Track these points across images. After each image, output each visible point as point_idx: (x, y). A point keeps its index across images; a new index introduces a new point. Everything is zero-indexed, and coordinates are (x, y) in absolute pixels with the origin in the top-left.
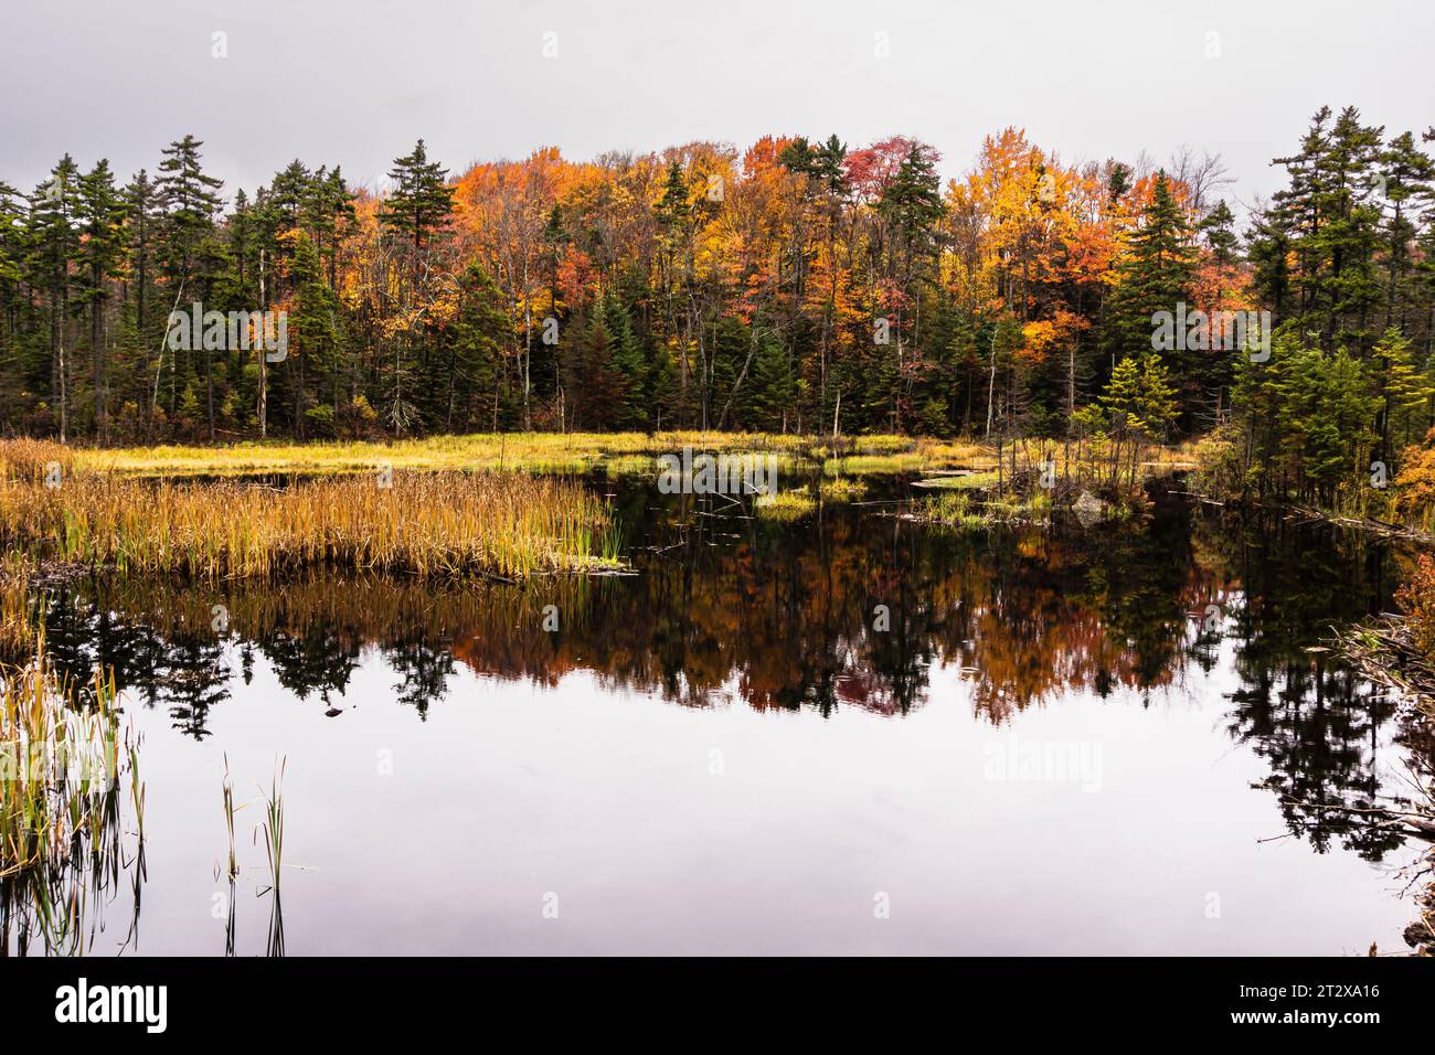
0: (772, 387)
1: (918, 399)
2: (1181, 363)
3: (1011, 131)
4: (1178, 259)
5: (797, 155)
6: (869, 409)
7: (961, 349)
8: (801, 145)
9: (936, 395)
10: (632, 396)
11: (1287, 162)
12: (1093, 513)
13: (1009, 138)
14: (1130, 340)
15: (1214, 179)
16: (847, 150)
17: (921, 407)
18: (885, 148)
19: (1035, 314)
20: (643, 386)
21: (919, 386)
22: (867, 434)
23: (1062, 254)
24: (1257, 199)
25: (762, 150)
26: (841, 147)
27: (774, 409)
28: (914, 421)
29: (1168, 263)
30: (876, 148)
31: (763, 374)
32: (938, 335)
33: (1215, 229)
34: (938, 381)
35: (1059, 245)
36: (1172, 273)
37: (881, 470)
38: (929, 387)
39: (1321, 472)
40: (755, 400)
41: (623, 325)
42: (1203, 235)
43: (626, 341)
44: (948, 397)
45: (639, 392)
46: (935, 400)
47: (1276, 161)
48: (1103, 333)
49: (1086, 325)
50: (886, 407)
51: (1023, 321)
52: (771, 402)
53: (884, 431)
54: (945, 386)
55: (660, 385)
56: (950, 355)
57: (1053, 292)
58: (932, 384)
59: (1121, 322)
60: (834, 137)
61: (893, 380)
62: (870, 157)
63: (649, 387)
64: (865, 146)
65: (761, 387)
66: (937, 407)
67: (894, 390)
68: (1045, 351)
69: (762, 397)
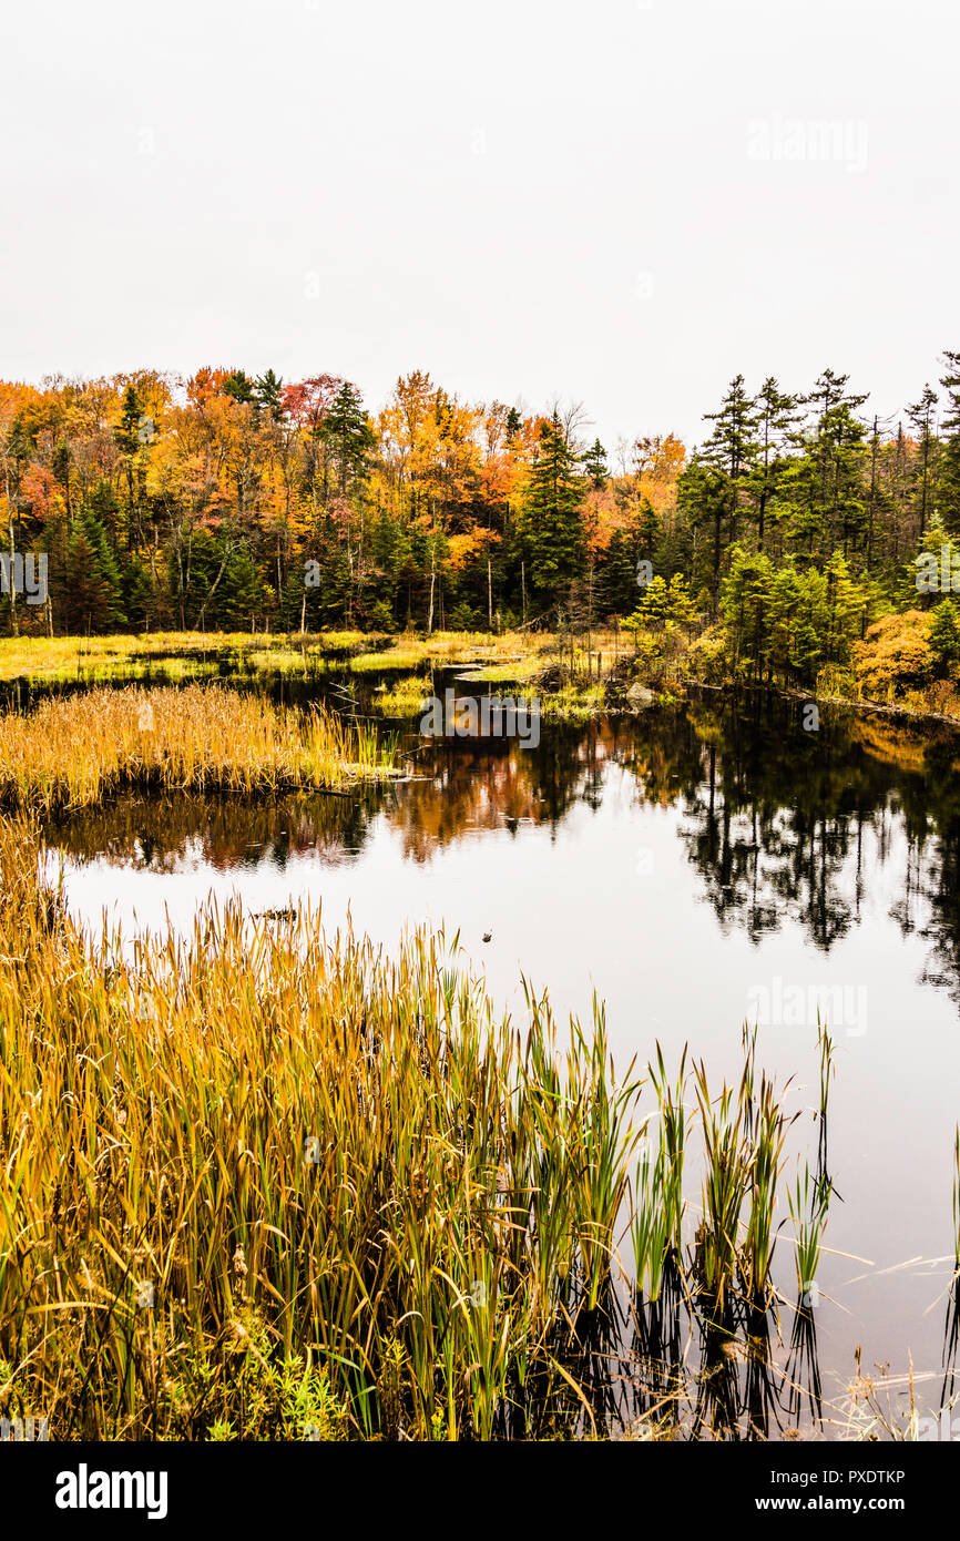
0: (242, 592)
1: (368, 601)
2: (576, 570)
3: (419, 374)
4: (569, 485)
5: (237, 386)
6: (326, 609)
7: (401, 559)
8: (240, 378)
9: (382, 597)
10: (113, 602)
11: (713, 417)
12: (646, 700)
13: (416, 380)
14: (537, 551)
15: (579, 421)
16: (283, 383)
17: (371, 607)
18: (317, 383)
19: (456, 528)
20: (121, 592)
21: (367, 590)
22: (327, 631)
23: (472, 479)
24: (620, 439)
25: (202, 380)
26: (276, 383)
27: (245, 611)
28: (366, 619)
29: (563, 490)
30: (308, 383)
31: (234, 581)
32: (381, 547)
33: (591, 462)
34: (383, 585)
35: (469, 472)
36: (567, 498)
37: (395, 666)
38: (376, 591)
39: (802, 662)
40: (227, 603)
41: (99, 536)
42: (582, 466)
43: (104, 551)
44: (391, 599)
45: (120, 598)
46: (381, 601)
47: (706, 417)
48: (513, 545)
49: (498, 539)
50: (341, 609)
51: (448, 534)
52: (242, 606)
53: (340, 628)
54: (389, 590)
55: (136, 591)
56: (392, 563)
57: (466, 510)
58: (379, 587)
59: (529, 537)
60: (271, 372)
61: (347, 585)
62: (302, 392)
63: (128, 593)
64: (297, 381)
65: (232, 592)
66: (384, 607)
67: (350, 593)
68: (466, 559)
69: (234, 601)
